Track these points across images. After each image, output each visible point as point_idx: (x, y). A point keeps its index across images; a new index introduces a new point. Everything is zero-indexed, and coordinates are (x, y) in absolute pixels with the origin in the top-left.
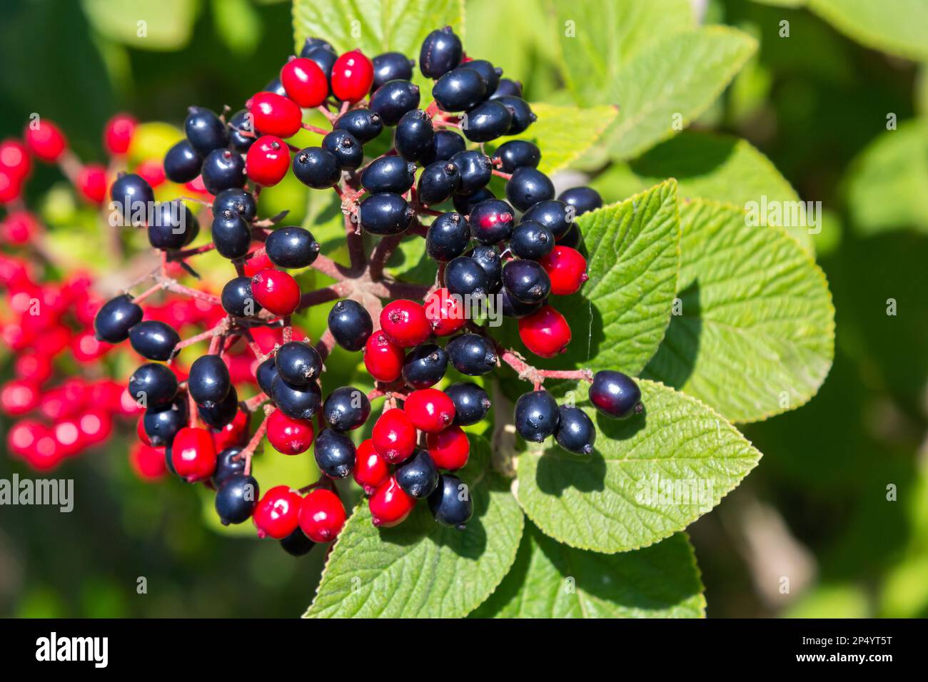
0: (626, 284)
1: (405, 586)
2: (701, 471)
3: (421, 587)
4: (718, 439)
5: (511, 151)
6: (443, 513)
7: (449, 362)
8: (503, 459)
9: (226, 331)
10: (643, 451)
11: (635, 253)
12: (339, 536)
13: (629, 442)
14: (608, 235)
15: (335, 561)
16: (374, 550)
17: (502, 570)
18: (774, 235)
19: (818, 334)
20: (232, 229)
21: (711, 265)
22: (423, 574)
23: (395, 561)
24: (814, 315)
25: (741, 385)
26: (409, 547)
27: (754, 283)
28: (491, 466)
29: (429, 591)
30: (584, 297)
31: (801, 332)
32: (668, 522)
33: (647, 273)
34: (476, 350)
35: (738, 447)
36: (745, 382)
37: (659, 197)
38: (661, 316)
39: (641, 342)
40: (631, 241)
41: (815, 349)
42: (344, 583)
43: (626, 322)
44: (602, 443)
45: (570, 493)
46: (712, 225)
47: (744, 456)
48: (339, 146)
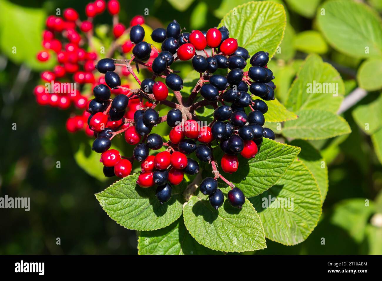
0: (263, 169)
1: (132, 208)
2: (245, 239)
3: (136, 212)
4: (257, 233)
5: (259, 103)
6: (159, 194)
7: (195, 151)
8: (188, 193)
9: (136, 93)
10: (232, 221)
11: (273, 162)
12: (124, 178)
13: (230, 215)
14: (269, 150)
15: (117, 184)
16: (130, 190)
17: (163, 225)
18: (316, 189)
19: (307, 229)
20: (161, 63)
21: (291, 184)
22: (140, 209)
23: (134, 198)
24: (310, 222)
25: (273, 226)
26: (141, 197)
27: (299, 199)
28: (183, 193)
29: (137, 215)
30: (248, 163)
31: (302, 224)
32: (224, 247)
33: (272, 170)
34: (206, 153)
35: (261, 240)
36: (275, 227)
37: (293, 150)
38: (266, 186)
39: (255, 189)
40: (275, 157)
41: (302, 233)
42: (114, 193)
43: (254, 180)
44: (221, 210)
45: (201, 217)
46: (300, 173)
47: (261, 244)
48: (211, 62)
